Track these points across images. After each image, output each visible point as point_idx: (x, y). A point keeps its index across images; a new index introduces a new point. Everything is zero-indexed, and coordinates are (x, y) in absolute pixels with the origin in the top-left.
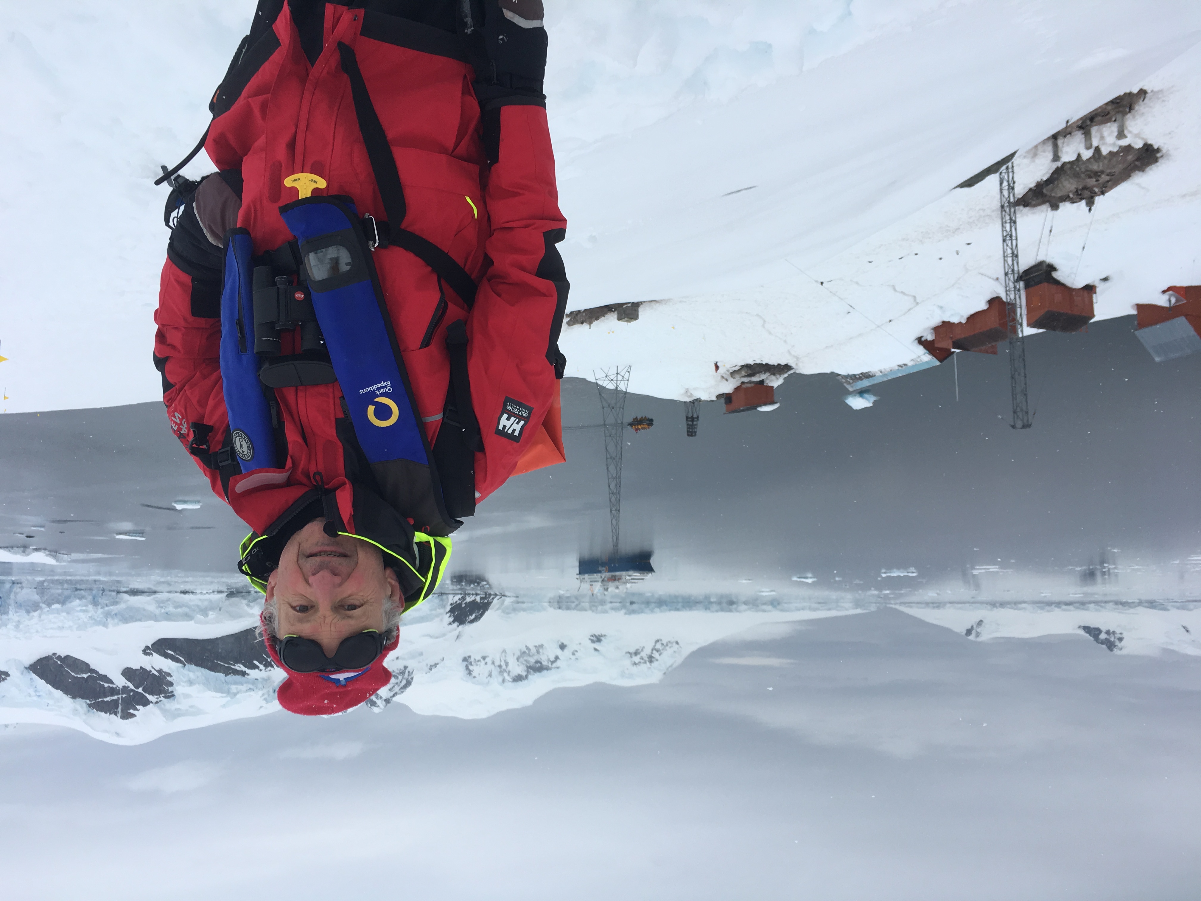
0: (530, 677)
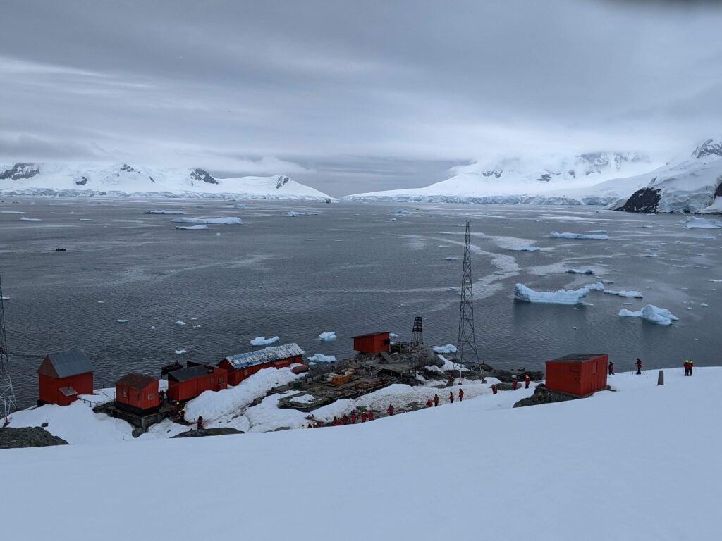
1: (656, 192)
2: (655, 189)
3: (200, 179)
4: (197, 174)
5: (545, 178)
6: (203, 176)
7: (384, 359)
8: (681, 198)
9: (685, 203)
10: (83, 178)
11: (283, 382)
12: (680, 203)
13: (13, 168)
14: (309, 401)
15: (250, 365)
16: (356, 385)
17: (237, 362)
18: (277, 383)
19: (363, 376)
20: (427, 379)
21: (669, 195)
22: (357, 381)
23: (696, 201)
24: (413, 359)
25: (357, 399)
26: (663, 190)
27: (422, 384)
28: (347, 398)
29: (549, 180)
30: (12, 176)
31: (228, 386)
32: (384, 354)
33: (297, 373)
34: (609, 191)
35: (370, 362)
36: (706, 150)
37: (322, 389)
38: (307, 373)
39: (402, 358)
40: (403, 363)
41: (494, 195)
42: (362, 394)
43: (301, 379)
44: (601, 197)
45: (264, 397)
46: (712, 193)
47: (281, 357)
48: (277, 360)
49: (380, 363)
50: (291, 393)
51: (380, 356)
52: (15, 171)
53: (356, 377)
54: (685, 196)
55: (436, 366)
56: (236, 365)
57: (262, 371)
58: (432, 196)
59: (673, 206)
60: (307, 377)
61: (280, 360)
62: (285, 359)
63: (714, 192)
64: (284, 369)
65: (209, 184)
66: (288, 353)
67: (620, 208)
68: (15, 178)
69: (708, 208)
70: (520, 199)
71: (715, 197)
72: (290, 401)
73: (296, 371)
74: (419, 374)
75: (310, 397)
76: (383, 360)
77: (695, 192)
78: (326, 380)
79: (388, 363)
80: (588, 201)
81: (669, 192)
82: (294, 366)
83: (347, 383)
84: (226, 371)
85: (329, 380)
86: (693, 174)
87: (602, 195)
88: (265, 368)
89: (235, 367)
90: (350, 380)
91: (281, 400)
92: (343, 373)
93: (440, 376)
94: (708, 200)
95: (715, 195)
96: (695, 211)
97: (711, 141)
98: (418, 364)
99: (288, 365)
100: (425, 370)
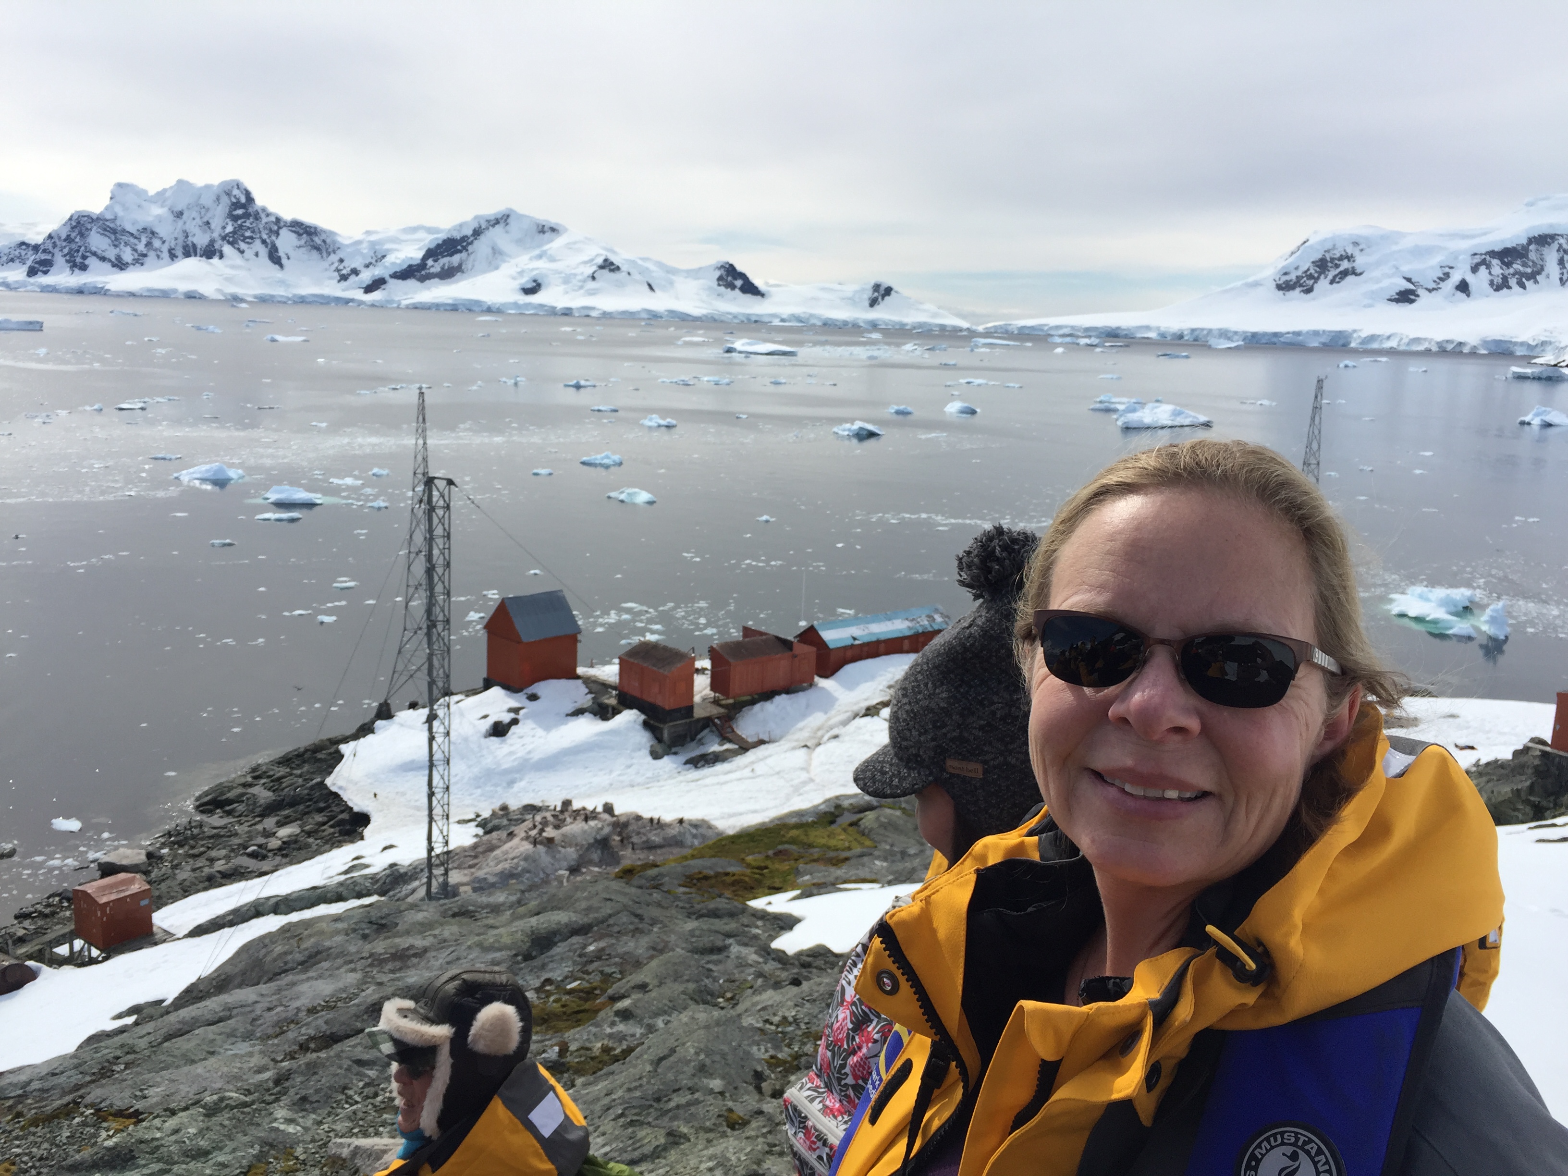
0: (1525, 242)
3: (733, 287)
4: (730, 278)
5: (1406, 296)
6: (739, 283)
10: (535, 281)
13: (419, 262)
17: (834, 635)
29: (1413, 301)
30: (418, 274)
52: (422, 265)
56: (833, 642)
65: (748, 297)
68: (422, 279)
84: (814, 649)
89: (832, 645)
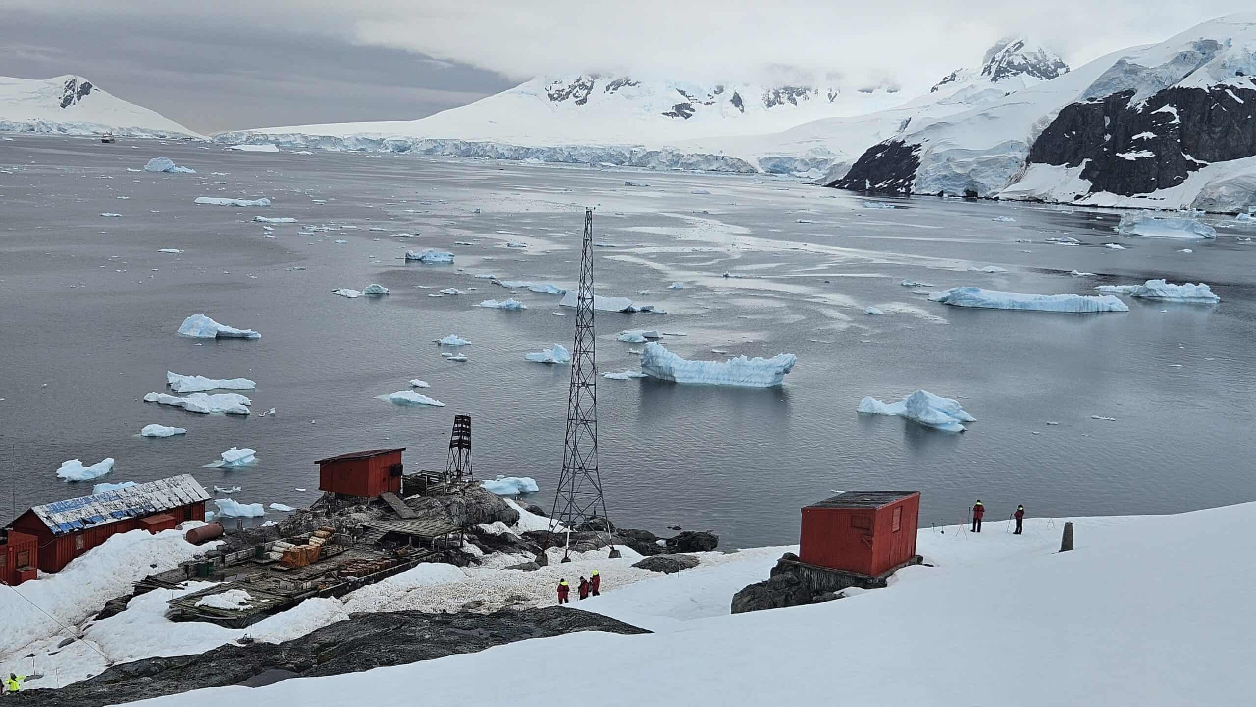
1: (910, 149)
2: (908, 144)
5: (682, 110)
7: (390, 510)
8: (962, 165)
9: (968, 176)
11: (169, 563)
12: (958, 176)
14: (242, 604)
15: (89, 526)
16: (339, 568)
17: (58, 518)
18: (153, 566)
19: (351, 546)
20: (486, 552)
21: (937, 157)
22: (338, 559)
23: (990, 172)
24: (454, 509)
25: (345, 598)
26: (924, 147)
27: (478, 562)
28: (325, 595)
29: (689, 116)
31: (39, 573)
32: (390, 498)
33: (198, 543)
34: (813, 145)
35: (361, 517)
36: (1010, 64)
37: (265, 576)
38: (221, 542)
39: (430, 507)
40: (434, 517)
41: (572, 144)
42: (355, 586)
43: (208, 555)
44: (797, 157)
45: (130, 597)
46: (1022, 155)
47: (158, 506)
48: (149, 514)
49: (382, 518)
50: (194, 586)
51: (380, 502)
53: (336, 548)
54: (971, 160)
55: (501, 523)
56: (57, 525)
57: (116, 538)
58: (435, 141)
59: (945, 182)
60: (223, 552)
61: (156, 513)
62: (169, 511)
63: (1026, 154)
64: (167, 532)
66: (174, 498)
67: (837, 182)
69: (1014, 187)
70: (628, 155)
71: (1028, 165)
72: (197, 604)
73: (195, 538)
74: (470, 541)
75: (242, 595)
76: (389, 512)
77: (988, 152)
78: (268, 557)
79: (401, 518)
80: (770, 165)
81: (937, 150)
82: (189, 525)
83: (316, 563)
84: (34, 538)
85: (275, 556)
86: (985, 115)
87: (798, 151)
88: (124, 531)
89: (55, 530)
90: (322, 556)
91: (175, 603)
92: (306, 542)
93: (513, 544)
94: (1012, 171)
95: (1028, 161)
96: (988, 193)
97: (1021, 45)
98: (464, 518)
99: (174, 524)
100: (481, 532)
